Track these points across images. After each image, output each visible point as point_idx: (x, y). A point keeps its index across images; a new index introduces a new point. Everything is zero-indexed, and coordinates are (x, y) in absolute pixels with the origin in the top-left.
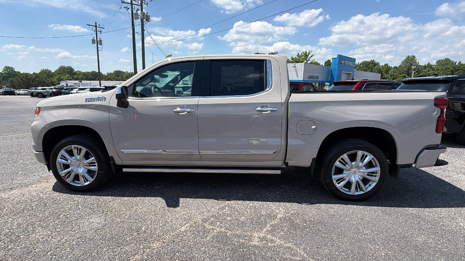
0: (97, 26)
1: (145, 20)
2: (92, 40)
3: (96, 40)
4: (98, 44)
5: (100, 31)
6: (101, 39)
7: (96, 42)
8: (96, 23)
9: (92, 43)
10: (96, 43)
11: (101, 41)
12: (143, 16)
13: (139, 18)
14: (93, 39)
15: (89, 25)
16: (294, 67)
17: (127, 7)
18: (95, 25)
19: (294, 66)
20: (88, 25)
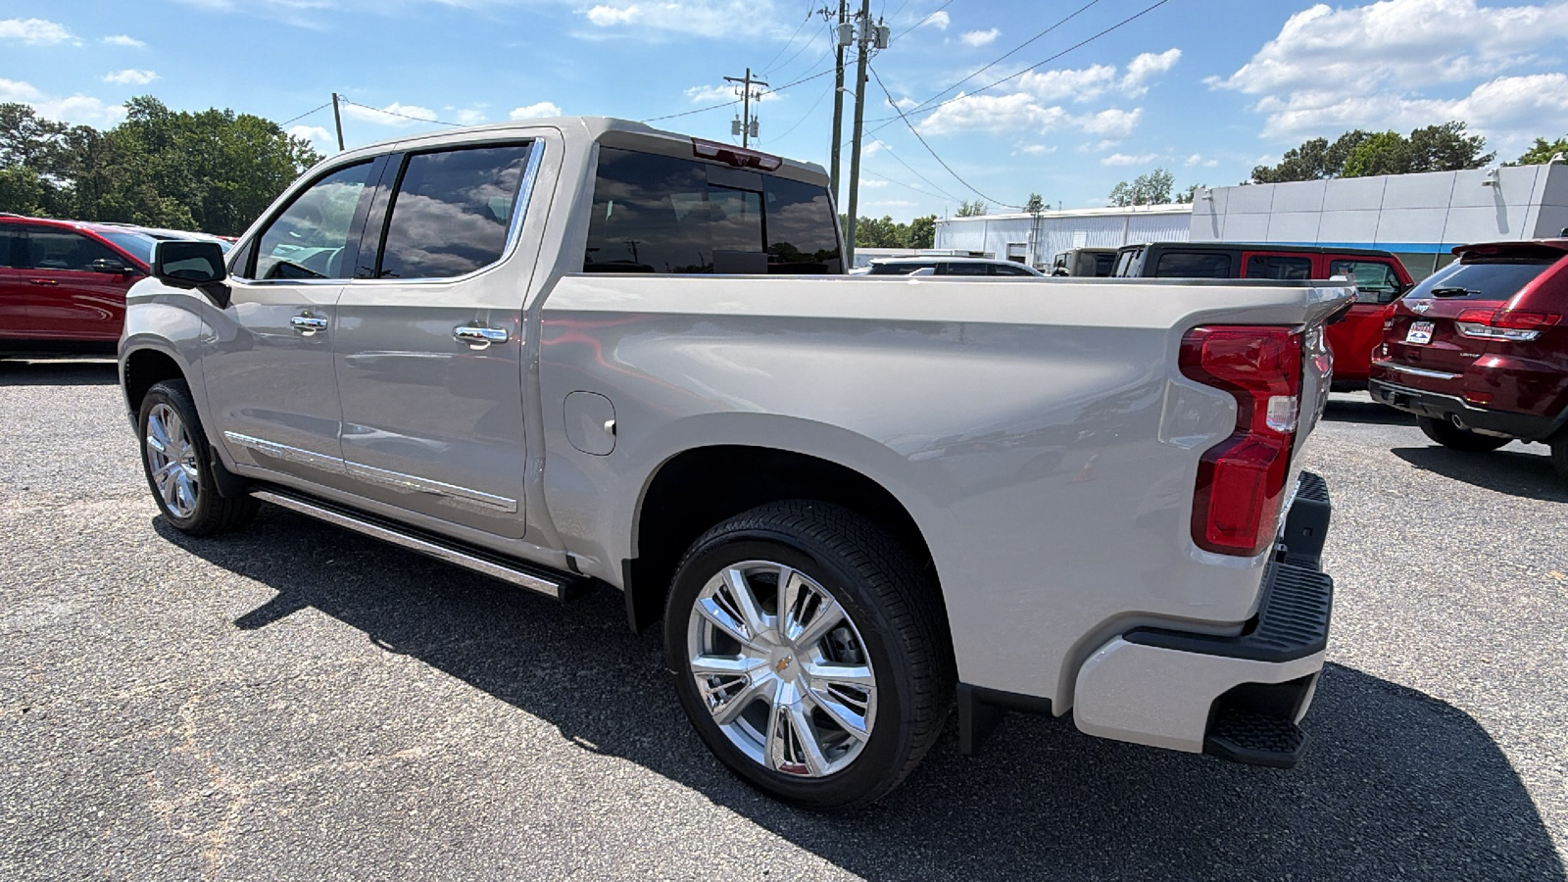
0: (751, 78)
1: (870, 45)
2: (733, 122)
3: (743, 122)
4: (748, 135)
5: (755, 94)
6: (756, 118)
7: (742, 127)
8: (748, 71)
9: (730, 133)
10: (742, 133)
11: (755, 124)
12: (866, 30)
13: (855, 39)
14: (735, 119)
15: (729, 79)
16: (1488, 184)
17: (827, 8)
18: (744, 77)
19: (1491, 179)
20: (725, 78)
